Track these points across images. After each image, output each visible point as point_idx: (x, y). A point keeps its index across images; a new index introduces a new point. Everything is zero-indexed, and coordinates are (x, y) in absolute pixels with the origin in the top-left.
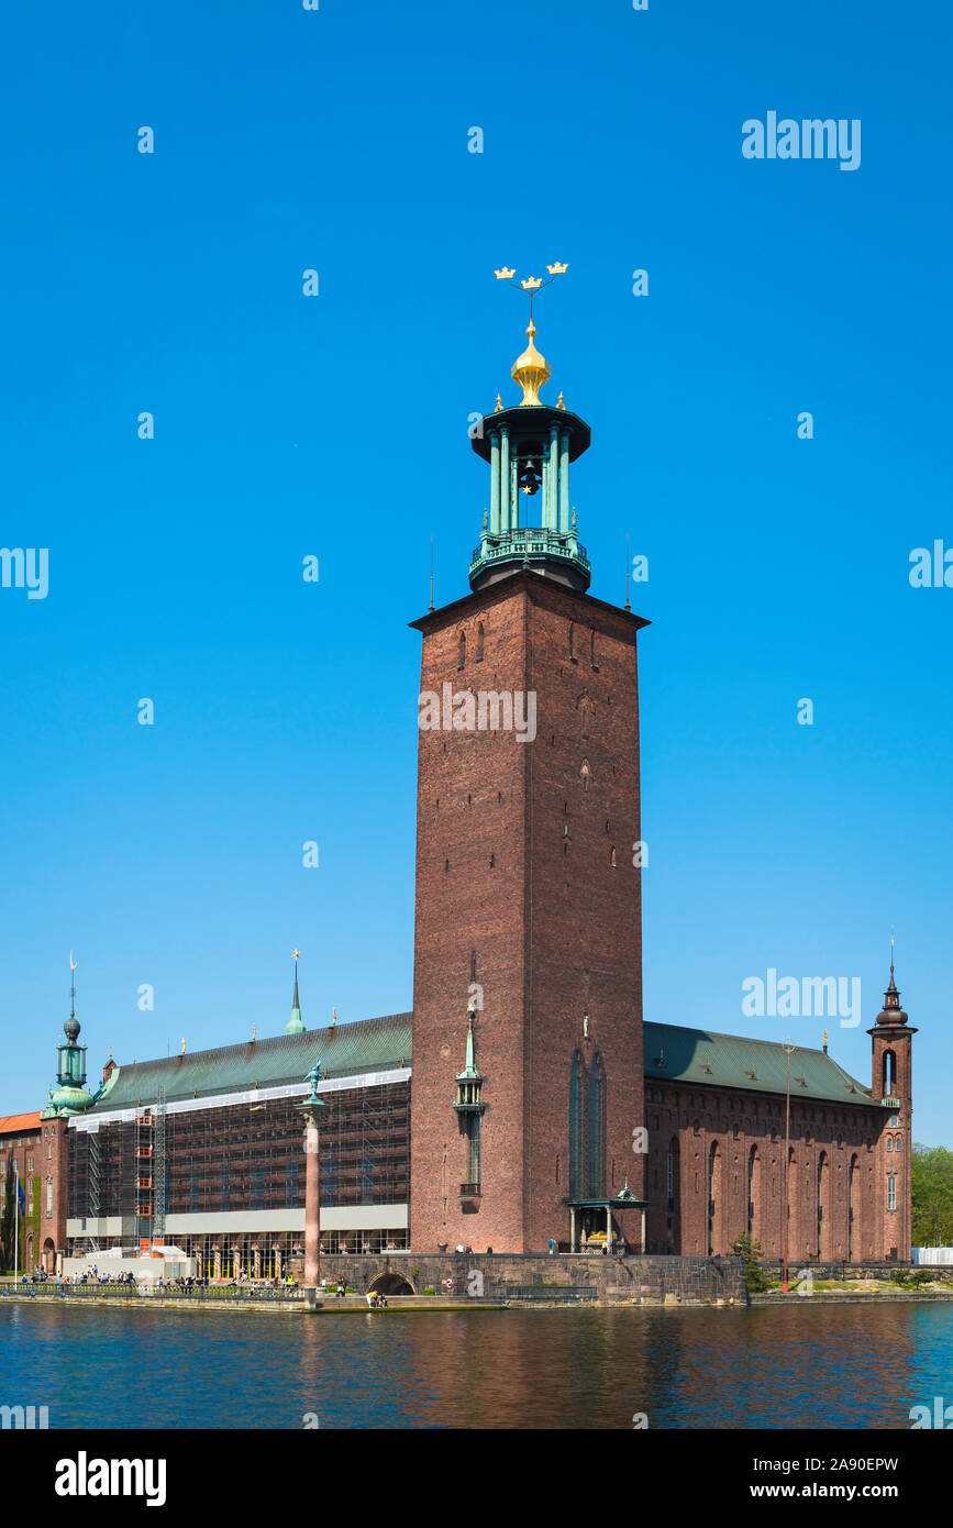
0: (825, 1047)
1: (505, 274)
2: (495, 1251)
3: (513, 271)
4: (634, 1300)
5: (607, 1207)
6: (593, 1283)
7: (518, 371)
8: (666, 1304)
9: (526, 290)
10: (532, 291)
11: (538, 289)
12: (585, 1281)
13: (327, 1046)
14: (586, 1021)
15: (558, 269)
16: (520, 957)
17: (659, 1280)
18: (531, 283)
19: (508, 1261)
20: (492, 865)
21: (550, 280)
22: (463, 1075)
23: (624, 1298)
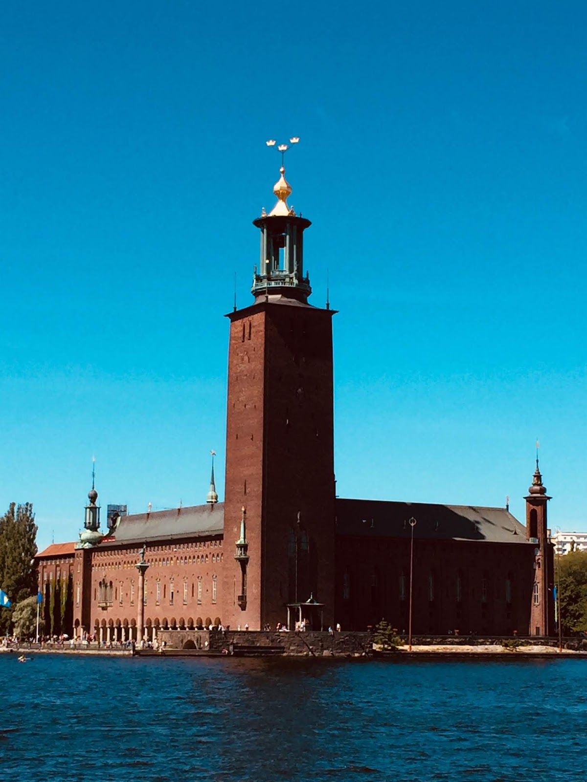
0: (507, 506)
1: (271, 143)
2: (250, 630)
3: (275, 142)
4: (305, 653)
5: (300, 607)
6: (283, 644)
7: (276, 192)
8: (324, 654)
9: (280, 151)
10: (283, 151)
11: (285, 151)
12: (279, 644)
13: (210, 514)
14: (299, 514)
15: (295, 140)
16: (261, 486)
17: (320, 644)
18: (283, 148)
19: (236, 634)
20: (252, 439)
21: (291, 146)
22: (238, 542)
23: (301, 652)
